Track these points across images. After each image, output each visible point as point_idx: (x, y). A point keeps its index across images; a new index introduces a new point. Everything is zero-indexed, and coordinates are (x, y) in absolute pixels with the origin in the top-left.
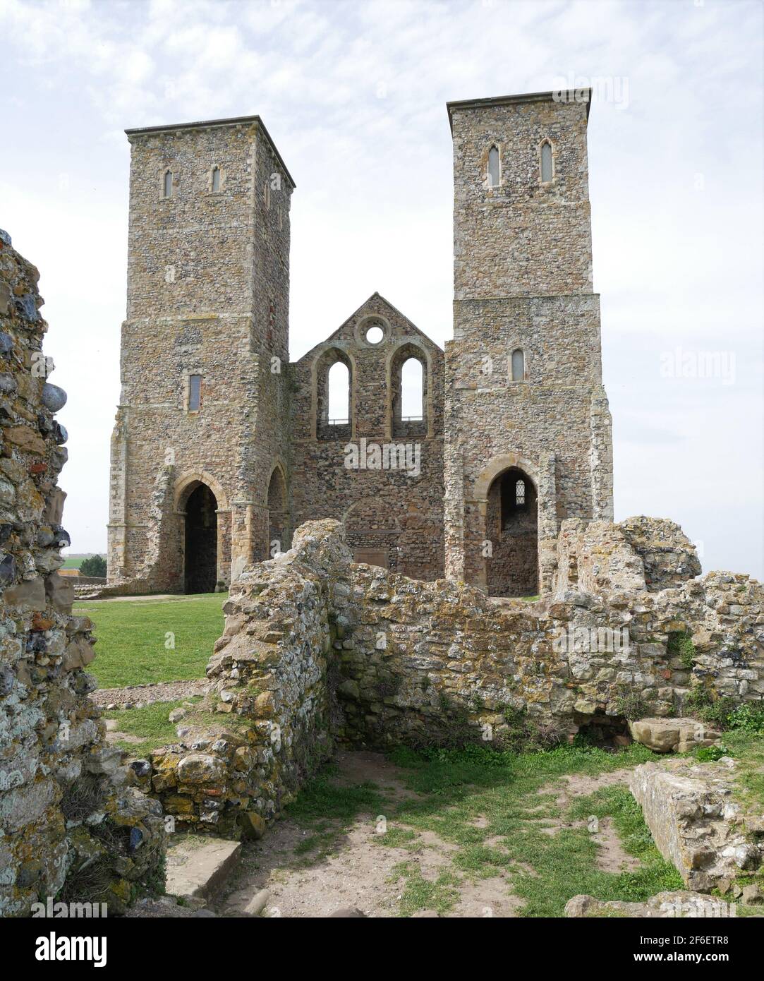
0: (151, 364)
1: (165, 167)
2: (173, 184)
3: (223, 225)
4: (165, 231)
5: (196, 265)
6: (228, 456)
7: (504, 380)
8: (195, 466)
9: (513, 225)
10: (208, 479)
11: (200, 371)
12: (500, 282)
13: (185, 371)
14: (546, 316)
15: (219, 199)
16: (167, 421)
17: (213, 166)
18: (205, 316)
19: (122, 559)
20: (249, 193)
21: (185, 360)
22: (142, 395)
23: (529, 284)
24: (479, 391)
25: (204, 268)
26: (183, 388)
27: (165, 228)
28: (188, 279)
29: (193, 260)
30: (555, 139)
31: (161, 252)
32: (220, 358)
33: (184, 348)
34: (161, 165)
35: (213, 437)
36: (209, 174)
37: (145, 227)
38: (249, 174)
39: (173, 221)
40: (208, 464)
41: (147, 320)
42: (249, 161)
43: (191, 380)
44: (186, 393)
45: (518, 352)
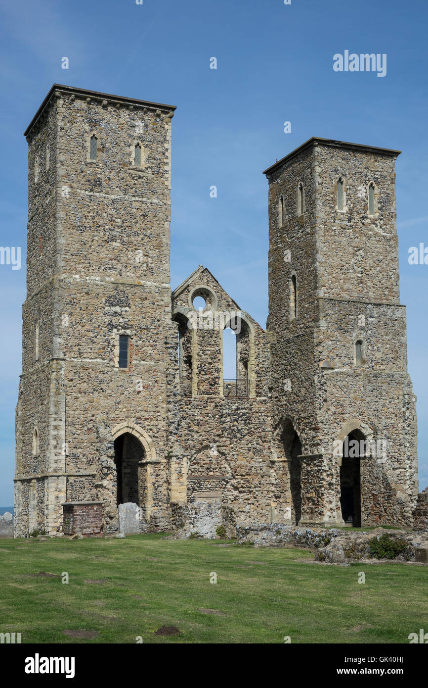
0: (84, 320)
1: (91, 130)
2: (100, 150)
3: (144, 199)
4: (91, 193)
5: (122, 232)
6: (156, 412)
7: (352, 363)
8: (127, 419)
9: (354, 244)
10: (138, 431)
11: (128, 332)
12: (346, 287)
13: (115, 330)
14: (376, 317)
15: (142, 174)
16: (101, 376)
17: (135, 142)
18: (131, 281)
20: (166, 175)
21: (115, 320)
22: (75, 348)
23: (363, 291)
24: (336, 370)
25: (129, 237)
26: (114, 346)
27: (92, 190)
28: (114, 244)
29: (119, 227)
30: (378, 183)
31: (89, 212)
32: (146, 322)
33: (114, 309)
34: (87, 127)
36: (133, 148)
37: (74, 185)
38: (167, 158)
39: (100, 185)
40: (138, 418)
41: (77, 276)
42: (166, 145)
43: (120, 340)
44: (117, 351)
45: (359, 343)
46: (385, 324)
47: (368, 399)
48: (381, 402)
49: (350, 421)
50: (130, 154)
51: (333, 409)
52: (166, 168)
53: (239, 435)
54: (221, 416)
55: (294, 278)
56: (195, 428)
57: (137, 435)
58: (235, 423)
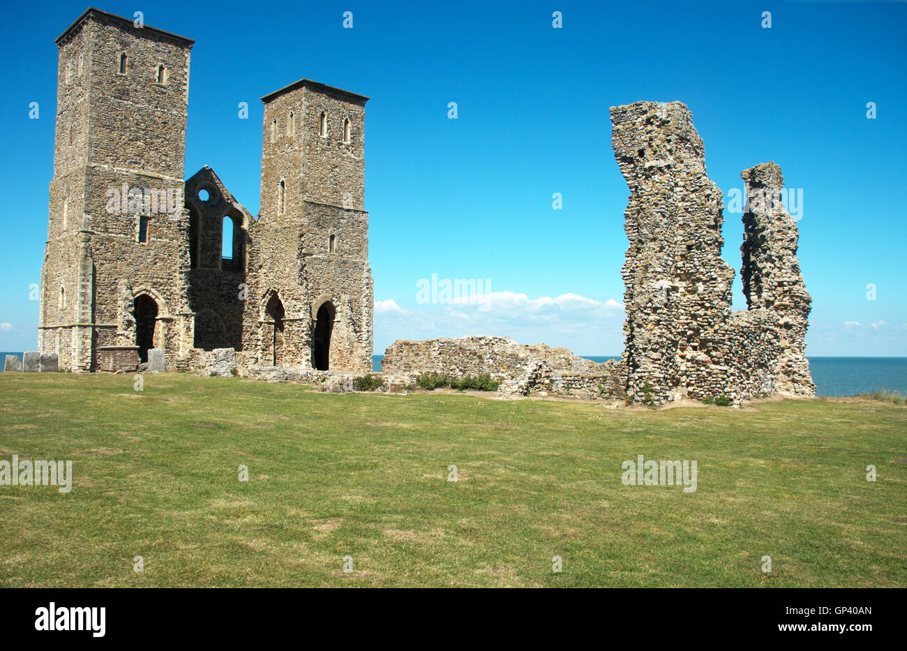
1: (122, 50)
2: (129, 66)
3: (166, 110)
4: (120, 101)
5: (145, 134)
6: (169, 279)
7: (326, 252)
8: (145, 283)
9: (331, 163)
10: (154, 293)
12: (324, 194)
14: (345, 219)
15: (164, 90)
16: (124, 248)
17: (160, 63)
18: (150, 174)
19: (90, 350)
20: (185, 94)
22: (103, 224)
23: (336, 199)
24: (313, 256)
25: (151, 138)
26: (135, 225)
27: (121, 98)
28: (138, 143)
29: (143, 130)
30: (351, 120)
31: (117, 116)
34: (118, 47)
35: (158, 264)
36: (157, 69)
37: (105, 92)
38: (186, 79)
39: (128, 95)
40: (155, 284)
41: (106, 166)
42: (186, 70)
43: (141, 220)
44: (138, 228)
45: (332, 238)
46: (353, 224)
47: (337, 279)
48: (348, 282)
49: (324, 295)
50: (154, 73)
51: (311, 285)
52: (184, 87)
53: (233, 301)
54: (219, 285)
55: (283, 184)
56: (198, 293)
57: (153, 297)
58: (231, 291)
